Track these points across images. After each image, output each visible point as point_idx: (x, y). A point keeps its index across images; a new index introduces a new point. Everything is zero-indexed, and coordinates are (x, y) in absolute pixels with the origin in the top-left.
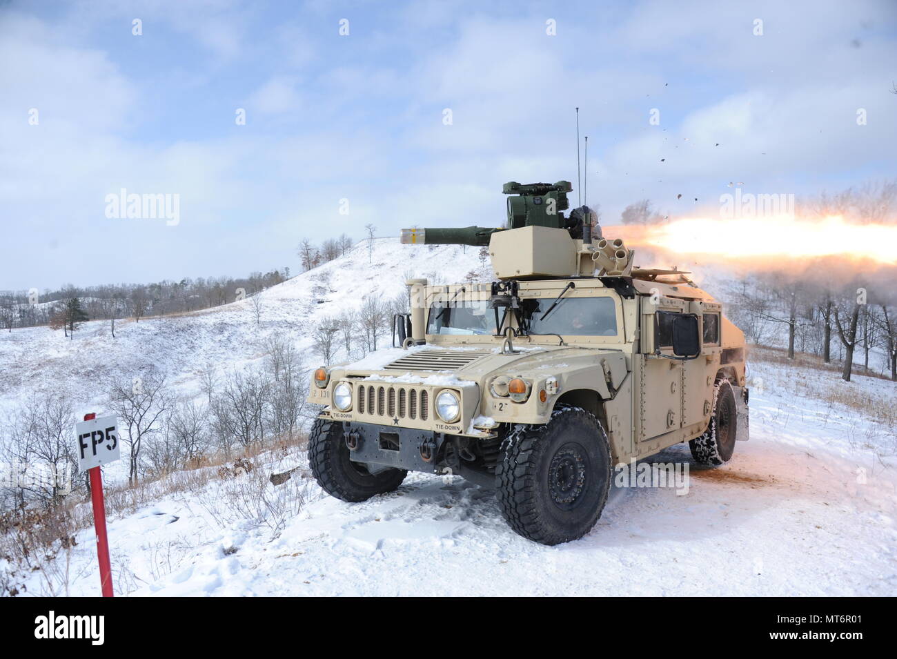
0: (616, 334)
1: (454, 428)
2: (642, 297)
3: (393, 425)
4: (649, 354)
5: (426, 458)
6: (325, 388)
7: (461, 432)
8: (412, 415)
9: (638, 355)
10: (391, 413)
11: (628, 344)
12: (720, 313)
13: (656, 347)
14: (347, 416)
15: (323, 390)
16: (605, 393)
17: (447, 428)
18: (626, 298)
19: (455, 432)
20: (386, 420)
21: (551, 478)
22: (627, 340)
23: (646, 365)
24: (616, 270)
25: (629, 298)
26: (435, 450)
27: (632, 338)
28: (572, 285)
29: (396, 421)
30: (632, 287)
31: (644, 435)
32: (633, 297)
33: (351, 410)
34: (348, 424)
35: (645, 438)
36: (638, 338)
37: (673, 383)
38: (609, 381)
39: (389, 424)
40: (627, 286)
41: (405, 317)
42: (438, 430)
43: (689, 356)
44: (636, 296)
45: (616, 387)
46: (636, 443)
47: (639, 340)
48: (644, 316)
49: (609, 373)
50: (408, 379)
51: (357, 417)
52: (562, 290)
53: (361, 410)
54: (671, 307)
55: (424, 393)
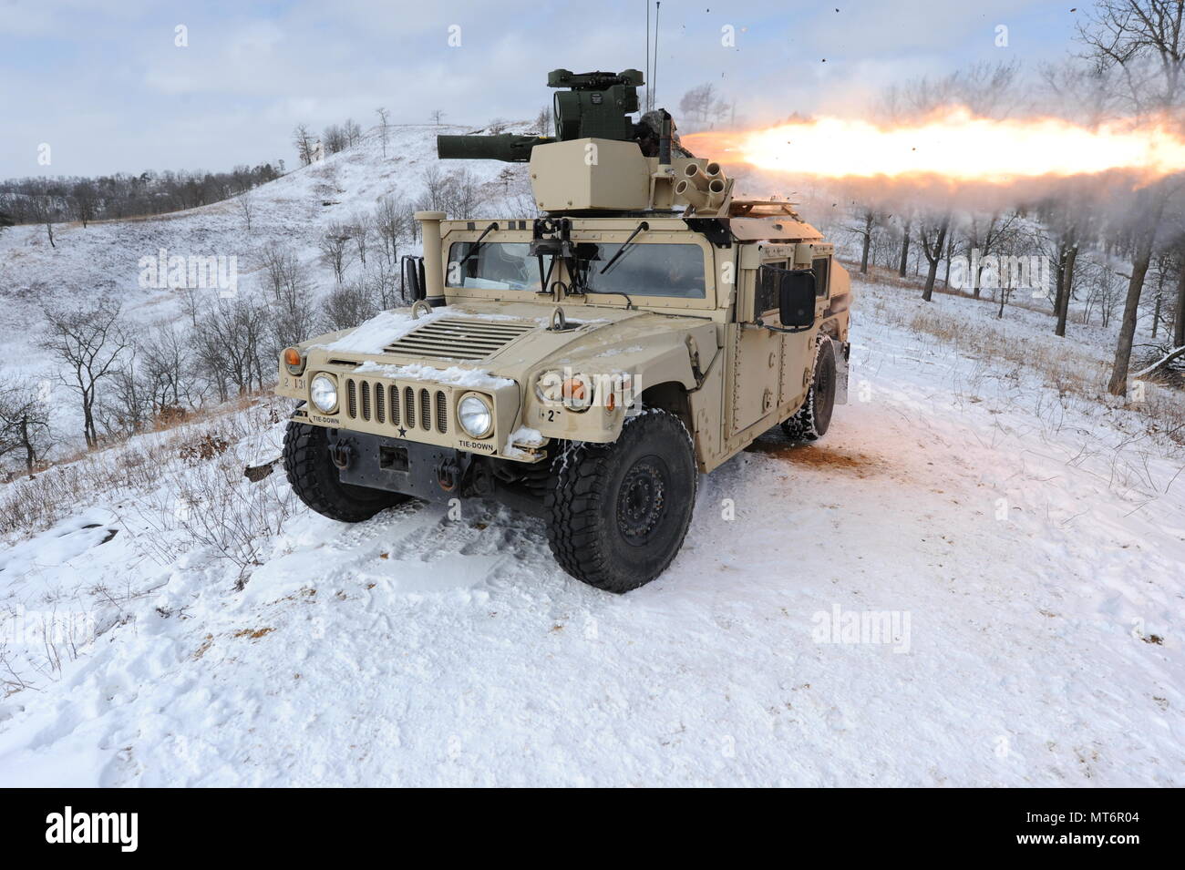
0: (703, 295)
1: (485, 447)
2: (741, 246)
3: (398, 437)
4: (746, 322)
5: (446, 486)
6: (300, 375)
7: (495, 453)
8: (425, 425)
9: (733, 324)
10: (395, 420)
11: (719, 311)
12: (830, 255)
13: (757, 314)
14: (333, 421)
15: (298, 378)
16: (690, 382)
17: (474, 446)
18: (720, 247)
19: (487, 453)
20: (388, 430)
21: (620, 505)
22: (719, 305)
23: (742, 337)
24: (707, 208)
25: (724, 247)
26: (459, 476)
27: (727, 303)
28: (645, 226)
29: (402, 432)
30: (728, 232)
31: (736, 428)
32: (729, 246)
33: (337, 412)
34: (335, 431)
35: (738, 431)
36: (733, 302)
37: (771, 354)
38: (695, 365)
39: (392, 435)
40: (722, 231)
41: (417, 261)
42: (463, 448)
43: (800, 327)
44: (733, 245)
45: (703, 371)
46: (726, 439)
47: (735, 305)
48: (743, 272)
49: (697, 354)
50: (417, 372)
51: (345, 423)
52: (632, 232)
53: (352, 414)
54: (778, 257)
55: (440, 395)
